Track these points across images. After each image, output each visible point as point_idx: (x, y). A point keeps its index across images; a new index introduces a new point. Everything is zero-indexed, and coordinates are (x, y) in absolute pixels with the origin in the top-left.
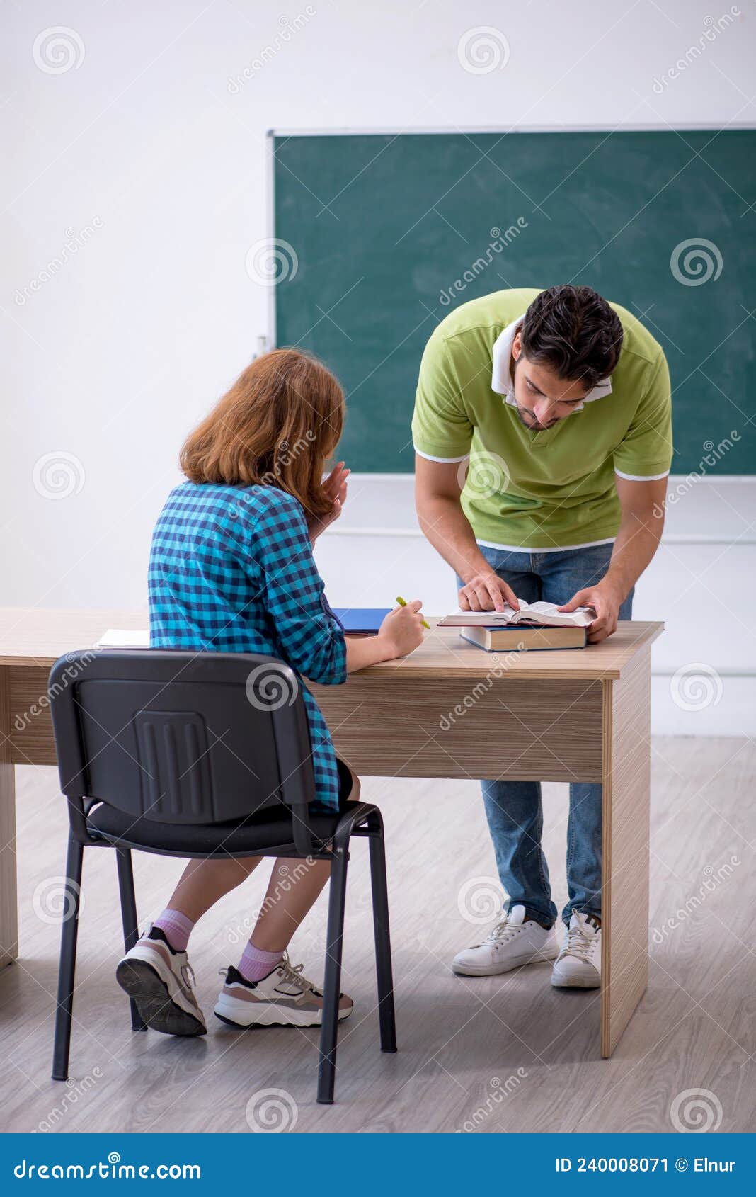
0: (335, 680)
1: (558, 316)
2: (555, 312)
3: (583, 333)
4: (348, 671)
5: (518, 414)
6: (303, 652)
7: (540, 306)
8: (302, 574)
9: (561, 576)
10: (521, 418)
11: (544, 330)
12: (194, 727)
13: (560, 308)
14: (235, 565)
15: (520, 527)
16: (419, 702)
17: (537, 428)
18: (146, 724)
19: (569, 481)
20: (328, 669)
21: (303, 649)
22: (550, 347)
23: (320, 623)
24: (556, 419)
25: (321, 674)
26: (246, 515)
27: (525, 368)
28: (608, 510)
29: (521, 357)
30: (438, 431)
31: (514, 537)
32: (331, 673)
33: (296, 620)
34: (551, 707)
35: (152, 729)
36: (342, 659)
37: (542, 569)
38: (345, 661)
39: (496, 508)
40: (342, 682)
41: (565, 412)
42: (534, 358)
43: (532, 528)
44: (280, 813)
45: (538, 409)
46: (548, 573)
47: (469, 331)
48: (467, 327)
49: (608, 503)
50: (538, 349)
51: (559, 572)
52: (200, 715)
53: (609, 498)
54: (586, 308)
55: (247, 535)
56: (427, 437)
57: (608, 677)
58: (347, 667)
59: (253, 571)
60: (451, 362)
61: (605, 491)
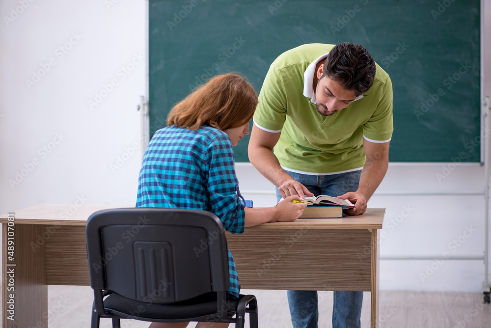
0: (237, 230)
1: (347, 57)
2: (345, 55)
3: (358, 67)
4: (245, 226)
5: (316, 107)
6: (221, 213)
7: (338, 51)
8: (227, 172)
9: (333, 187)
10: (317, 109)
11: (339, 64)
12: (166, 250)
13: (348, 53)
14: (196, 164)
15: (312, 162)
16: (260, 251)
17: (325, 114)
18: (140, 249)
19: (339, 142)
20: (234, 223)
21: (222, 211)
22: (341, 72)
23: (232, 199)
24: (336, 111)
25: (230, 226)
26: (205, 139)
27: (325, 82)
28: (356, 154)
29: (323, 76)
30: (270, 115)
31: (309, 167)
32: (236, 225)
33: (220, 195)
34: (328, 252)
35: (143, 251)
36: (242, 219)
37: (322, 185)
38: (243, 220)
39: (300, 153)
40: (242, 232)
41: (341, 107)
42: (331, 77)
43: (318, 163)
44: (211, 297)
45: (328, 104)
46: (326, 186)
47: (292, 66)
48: (290, 63)
49: (356, 151)
50: (335, 73)
51: (331, 185)
52: (169, 243)
53: (356, 149)
54: (360, 55)
55: (205, 149)
56: (263, 118)
57: (374, 228)
58: (245, 224)
59: (205, 167)
60: (282, 80)
61: (356, 146)
